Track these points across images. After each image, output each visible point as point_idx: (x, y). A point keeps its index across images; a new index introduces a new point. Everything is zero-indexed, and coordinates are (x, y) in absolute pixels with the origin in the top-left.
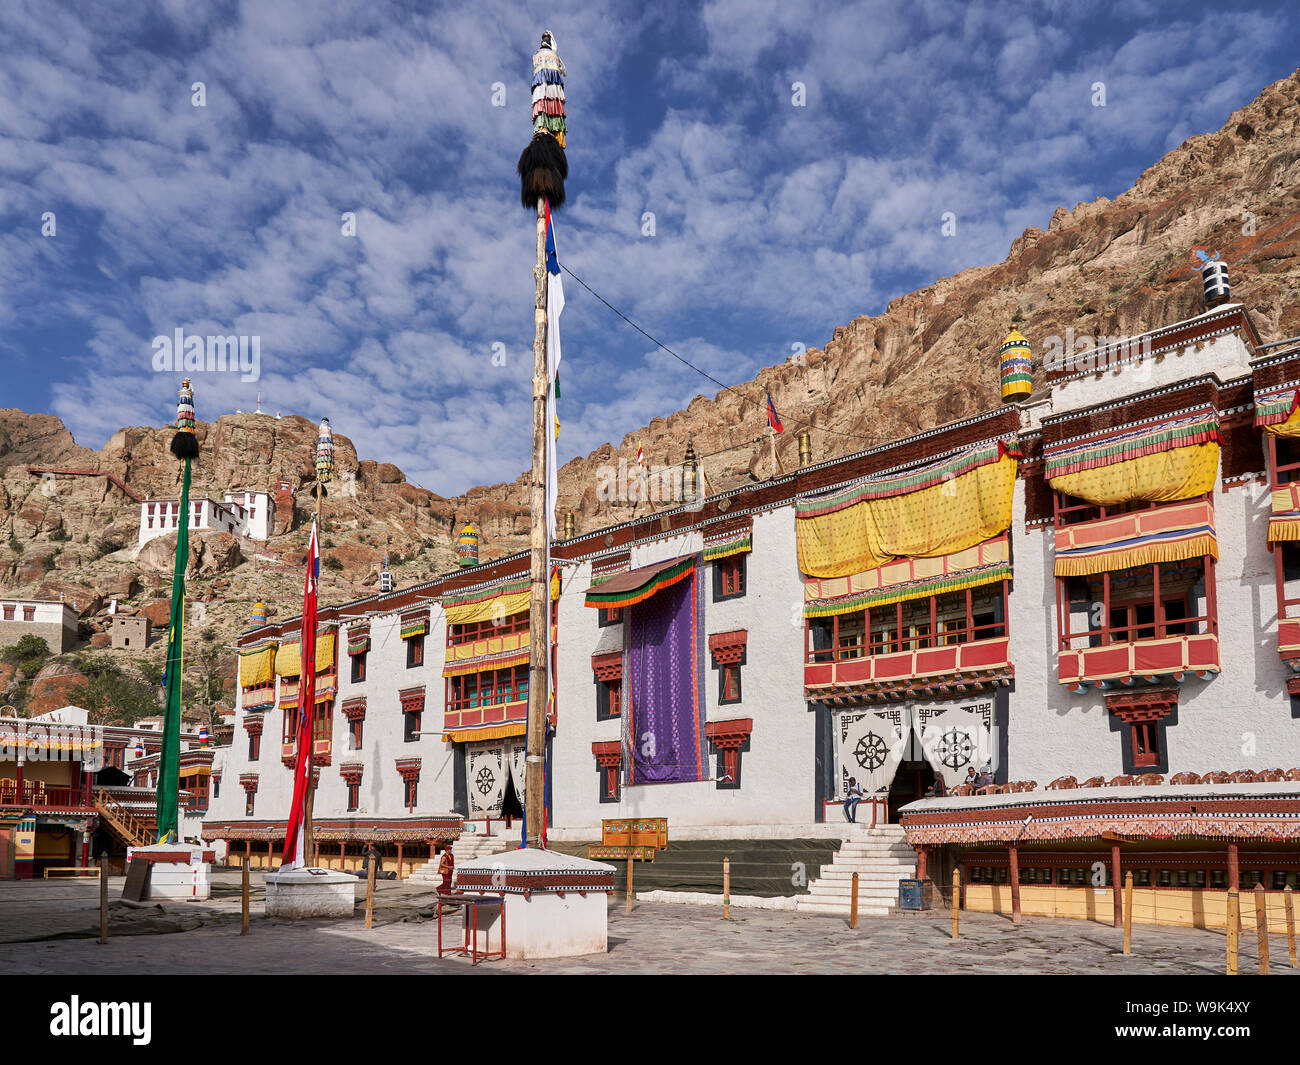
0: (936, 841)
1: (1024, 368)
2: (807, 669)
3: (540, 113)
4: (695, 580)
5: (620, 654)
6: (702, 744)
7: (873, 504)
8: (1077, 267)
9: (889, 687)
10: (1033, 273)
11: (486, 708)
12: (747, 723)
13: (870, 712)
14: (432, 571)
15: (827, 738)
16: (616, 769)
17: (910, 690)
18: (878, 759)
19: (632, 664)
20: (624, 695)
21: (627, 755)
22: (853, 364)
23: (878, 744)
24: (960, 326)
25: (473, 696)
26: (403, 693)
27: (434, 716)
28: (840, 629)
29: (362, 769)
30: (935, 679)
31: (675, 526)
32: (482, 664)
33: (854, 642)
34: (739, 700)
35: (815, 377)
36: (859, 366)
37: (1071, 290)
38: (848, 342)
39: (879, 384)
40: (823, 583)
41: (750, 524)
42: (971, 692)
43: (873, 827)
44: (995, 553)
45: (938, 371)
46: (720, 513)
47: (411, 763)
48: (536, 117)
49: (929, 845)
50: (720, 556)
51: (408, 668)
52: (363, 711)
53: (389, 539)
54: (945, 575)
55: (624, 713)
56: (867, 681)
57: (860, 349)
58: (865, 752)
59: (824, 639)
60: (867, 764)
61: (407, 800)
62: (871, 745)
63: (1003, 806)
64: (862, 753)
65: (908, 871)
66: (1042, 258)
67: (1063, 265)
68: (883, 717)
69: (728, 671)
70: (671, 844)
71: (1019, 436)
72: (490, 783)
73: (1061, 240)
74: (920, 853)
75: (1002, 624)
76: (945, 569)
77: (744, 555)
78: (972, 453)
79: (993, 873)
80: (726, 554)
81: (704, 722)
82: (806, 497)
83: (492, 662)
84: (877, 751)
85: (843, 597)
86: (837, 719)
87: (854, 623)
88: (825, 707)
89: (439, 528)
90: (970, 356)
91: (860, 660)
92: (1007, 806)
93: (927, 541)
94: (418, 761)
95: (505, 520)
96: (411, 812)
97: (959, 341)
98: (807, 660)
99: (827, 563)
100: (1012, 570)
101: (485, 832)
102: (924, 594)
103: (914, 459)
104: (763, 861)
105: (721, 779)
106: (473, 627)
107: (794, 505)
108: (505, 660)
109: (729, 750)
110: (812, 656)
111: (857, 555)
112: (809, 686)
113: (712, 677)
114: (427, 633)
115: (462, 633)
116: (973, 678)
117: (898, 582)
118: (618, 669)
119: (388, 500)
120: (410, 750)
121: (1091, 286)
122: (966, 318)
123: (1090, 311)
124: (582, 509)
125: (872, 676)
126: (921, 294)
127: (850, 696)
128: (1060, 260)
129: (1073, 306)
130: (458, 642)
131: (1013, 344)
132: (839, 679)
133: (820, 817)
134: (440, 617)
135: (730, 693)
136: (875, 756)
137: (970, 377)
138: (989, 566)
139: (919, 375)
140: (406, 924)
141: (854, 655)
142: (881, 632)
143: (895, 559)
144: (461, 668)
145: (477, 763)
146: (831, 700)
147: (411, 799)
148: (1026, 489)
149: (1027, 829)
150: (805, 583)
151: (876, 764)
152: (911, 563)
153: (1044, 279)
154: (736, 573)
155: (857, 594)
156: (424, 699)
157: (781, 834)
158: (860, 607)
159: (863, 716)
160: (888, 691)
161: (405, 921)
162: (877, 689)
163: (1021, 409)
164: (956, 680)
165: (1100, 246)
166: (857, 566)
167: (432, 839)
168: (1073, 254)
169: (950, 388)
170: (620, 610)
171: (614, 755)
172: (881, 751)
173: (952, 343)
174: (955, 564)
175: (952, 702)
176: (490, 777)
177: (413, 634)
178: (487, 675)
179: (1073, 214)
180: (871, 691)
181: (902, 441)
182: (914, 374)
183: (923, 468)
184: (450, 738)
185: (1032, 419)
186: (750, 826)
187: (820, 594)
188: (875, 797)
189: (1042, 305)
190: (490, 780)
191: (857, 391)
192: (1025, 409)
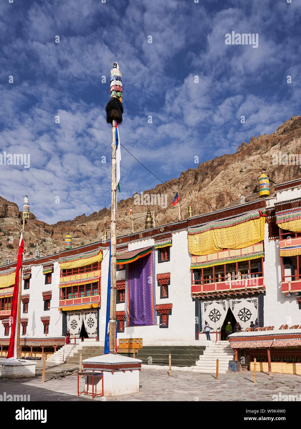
0: (241, 347)
1: (267, 186)
2: (192, 287)
3: (113, 90)
4: (152, 255)
5: (124, 281)
6: (154, 313)
7: (215, 230)
8: (260, 156)
9: (221, 293)
10: (246, 157)
11: (75, 299)
12: (170, 305)
13: (214, 302)
14: (45, 250)
15: (199, 310)
16: (123, 321)
17: (229, 294)
18: (217, 318)
19: (129, 284)
20: (126, 295)
21: (127, 316)
22: (188, 184)
23: (217, 313)
24: (223, 173)
25: (70, 295)
26: (43, 293)
27: (55, 301)
28: (204, 273)
29: (28, 320)
30: (238, 291)
31: (144, 237)
32: (74, 283)
33: (208, 278)
34: (167, 297)
35: (175, 188)
36: (190, 185)
37: (258, 163)
38: (186, 177)
39: (197, 191)
40: (198, 257)
41: (171, 236)
42: (250, 295)
43: (216, 341)
44: (259, 248)
45: (216, 187)
46: (161, 232)
47: (46, 318)
48: (112, 91)
49: (239, 349)
50: (160, 247)
51: (45, 284)
52: (28, 299)
53: (30, 238)
54: (241, 255)
55: (126, 301)
56: (214, 291)
57: (190, 179)
58: (213, 316)
59: (198, 276)
60: (213, 320)
61: (45, 331)
62: (215, 313)
63: (265, 335)
64: (211, 316)
65: (231, 357)
66: (249, 152)
67: (255, 155)
68: (219, 304)
69: (163, 287)
70: (144, 347)
71: (266, 209)
72: (76, 325)
73: (254, 147)
74: (235, 351)
75: (261, 272)
76: (241, 253)
77: (169, 247)
78: (250, 214)
79: (260, 358)
80: (163, 247)
81: (155, 305)
82: (192, 228)
83: (77, 283)
84: (217, 315)
85: (205, 262)
86: (203, 304)
87: (208, 271)
88: (198, 300)
89: (48, 235)
90: (226, 183)
91: (210, 284)
92: (267, 335)
93: (234, 243)
94: (49, 317)
95: (71, 233)
96: (46, 336)
97: (223, 178)
98: (192, 284)
99: (199, 250)
100: (264, 254)
101: (74, 343)
102: (234, 262)
103: (230, 216)
104: (178, 354)
105: (161, 325)
106: (70, 270)
107: (187, 230)
108: (82, 282)
109: (164, 314)
110: (194, 282)
111: (209, 248)
112: (193, 293)
113: (158, 289)
114: (53, 272)
115: (66, 272)
116: (251, 290)
117: (224, 258)
118: (124, 286)
119: (30, 225)
120: (46, 314)
121: (264, 162)
122: (225, 170)
123: (264, 170)
124: (97, 229)
125: (216, 289)
126: (209, 162)
127: (207, 296)
128: (254, 153)
129: (259, 168)
130: (64, 275)
131: (263, 178)
132: (204, 290)
133: (197, 338)
134: (58, 267)
135: (165, 294)
136: (216, 317)
137: (226, 190)
138: (257, 252)
139: (210, 188)
140: (56, 380)
141: (208, 282)
142: (218, 274)
143: (223, 250)
144: (66, 284)
145: (71, 319)
146: (201, 298)
147: (46, 331)
148: (269, 227)
149: (274, 343)
150: (191, 257)
151: (217, 319)
152: (229, 251)
153: (249, 159)
154: (166, 254)
155: (210, 261)
156: (51, 295)
157: (184, 344)
158: (211, 266)
159: (212, 303)
160: (221, 294)
161: (55, 379)
162: (217, 294)
163: (266, 200)
164: (245, 291)
165: (267, 149)
166: (210, 252)
167: (55, 345)
168: (258, 151)
169: (220, 193)
170: (124, 265)
171: (122, 316)
172: (218, 315)
173: (220, 178)
174: (244, 252)
175: (243, 299)
176: (76, 323)
177: (48, 272)
178: (75, 287)
179: (257, 139)
180: (215, 295)
181: (225, 209)
182: (208, 188)
183: (233, 219)
184: (61, 309)
185: (271, 203)
186: (172, 341)
187: (197, 261)
188: (217, 331)
189: (249, 167)
190: (76, 324)
191: (190, 193)
192: (268, 200)
